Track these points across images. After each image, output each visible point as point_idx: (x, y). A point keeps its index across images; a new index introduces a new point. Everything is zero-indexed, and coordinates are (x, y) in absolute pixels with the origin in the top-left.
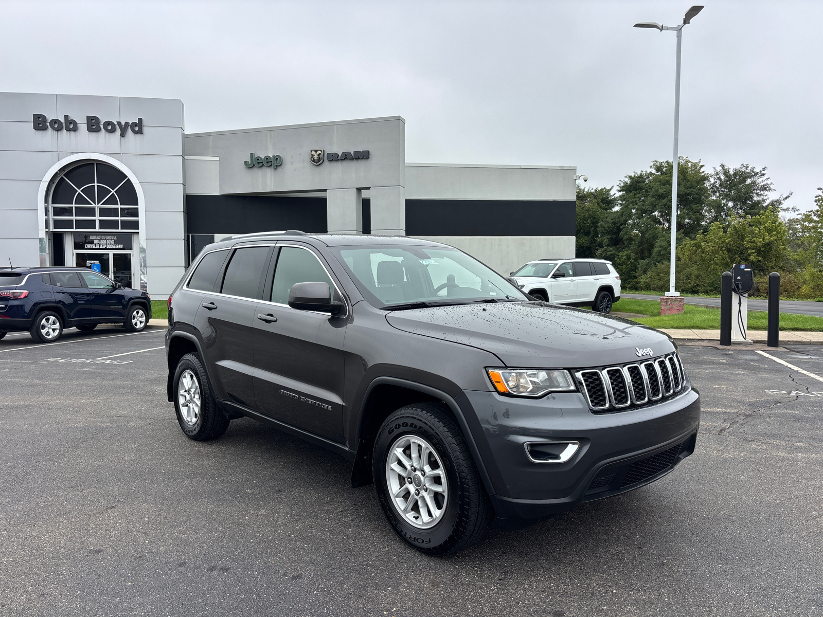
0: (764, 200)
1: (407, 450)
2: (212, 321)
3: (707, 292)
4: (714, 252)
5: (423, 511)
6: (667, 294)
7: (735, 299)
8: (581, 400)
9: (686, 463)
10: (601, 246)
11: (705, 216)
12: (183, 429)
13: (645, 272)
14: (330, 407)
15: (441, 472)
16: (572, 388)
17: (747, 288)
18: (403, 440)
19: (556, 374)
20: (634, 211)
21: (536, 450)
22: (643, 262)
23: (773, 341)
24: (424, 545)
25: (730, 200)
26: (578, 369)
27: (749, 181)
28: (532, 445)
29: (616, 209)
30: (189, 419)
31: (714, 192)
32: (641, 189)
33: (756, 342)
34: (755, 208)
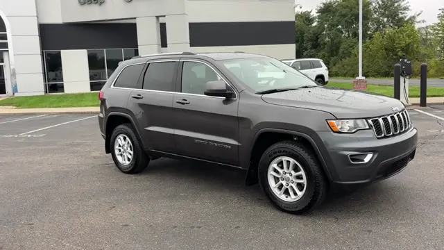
0: (405, 17)
1: (280, 164)
2: (141, 105)
3: (373, 76)
4: (377, 51)
5: (291, 193)
6: (357, 78)
7: (402, 79)
8: (372, 133)
9: (411, 163)
10: (306, 50)
11: (370, 28)
12: (120, 168)
13: (334, 65)
14: (230, 147)
15: (302, 173)
16: (367, 127)
17: (409, 73)
18: (278, 159)
19: (358, 121)
20: (326, 26)
21: (353, 158)
22: (333, 59)
23: (423, 103)
24: (294, 210)
25: (386, 17)
26: (370, 118)
27: (396, 4)
28: (351, 156)
29: (315, 24)
30: (124, 162)
31: (375, 12)
32: (330, 11)
33: (413, 104)
34: (400, 23)
